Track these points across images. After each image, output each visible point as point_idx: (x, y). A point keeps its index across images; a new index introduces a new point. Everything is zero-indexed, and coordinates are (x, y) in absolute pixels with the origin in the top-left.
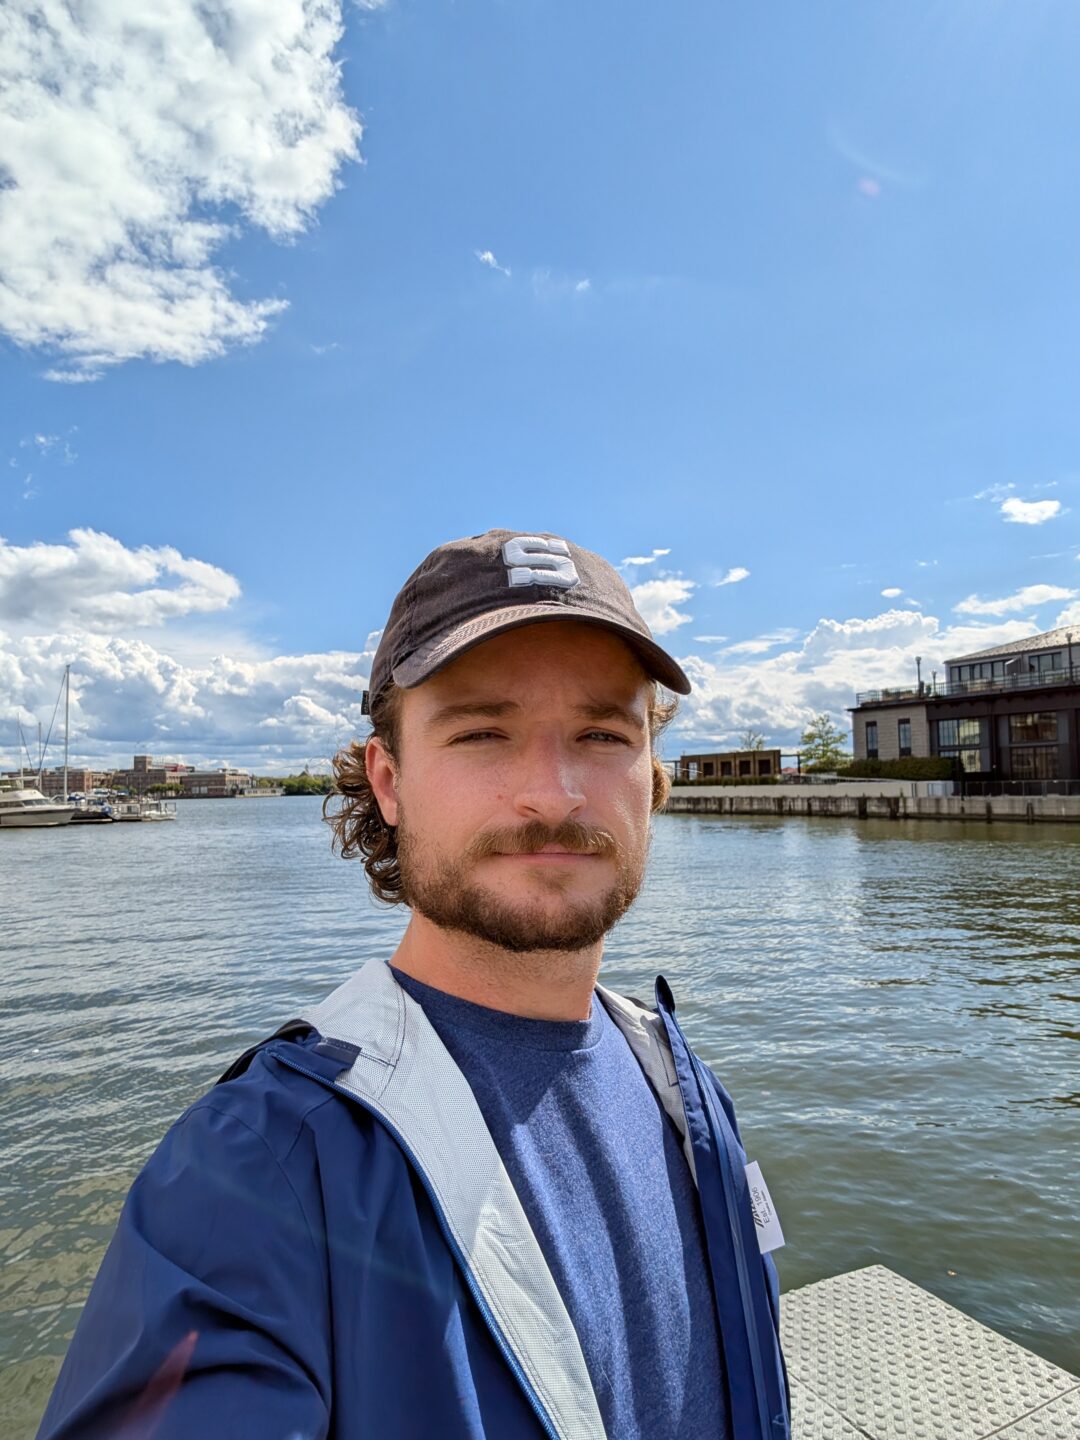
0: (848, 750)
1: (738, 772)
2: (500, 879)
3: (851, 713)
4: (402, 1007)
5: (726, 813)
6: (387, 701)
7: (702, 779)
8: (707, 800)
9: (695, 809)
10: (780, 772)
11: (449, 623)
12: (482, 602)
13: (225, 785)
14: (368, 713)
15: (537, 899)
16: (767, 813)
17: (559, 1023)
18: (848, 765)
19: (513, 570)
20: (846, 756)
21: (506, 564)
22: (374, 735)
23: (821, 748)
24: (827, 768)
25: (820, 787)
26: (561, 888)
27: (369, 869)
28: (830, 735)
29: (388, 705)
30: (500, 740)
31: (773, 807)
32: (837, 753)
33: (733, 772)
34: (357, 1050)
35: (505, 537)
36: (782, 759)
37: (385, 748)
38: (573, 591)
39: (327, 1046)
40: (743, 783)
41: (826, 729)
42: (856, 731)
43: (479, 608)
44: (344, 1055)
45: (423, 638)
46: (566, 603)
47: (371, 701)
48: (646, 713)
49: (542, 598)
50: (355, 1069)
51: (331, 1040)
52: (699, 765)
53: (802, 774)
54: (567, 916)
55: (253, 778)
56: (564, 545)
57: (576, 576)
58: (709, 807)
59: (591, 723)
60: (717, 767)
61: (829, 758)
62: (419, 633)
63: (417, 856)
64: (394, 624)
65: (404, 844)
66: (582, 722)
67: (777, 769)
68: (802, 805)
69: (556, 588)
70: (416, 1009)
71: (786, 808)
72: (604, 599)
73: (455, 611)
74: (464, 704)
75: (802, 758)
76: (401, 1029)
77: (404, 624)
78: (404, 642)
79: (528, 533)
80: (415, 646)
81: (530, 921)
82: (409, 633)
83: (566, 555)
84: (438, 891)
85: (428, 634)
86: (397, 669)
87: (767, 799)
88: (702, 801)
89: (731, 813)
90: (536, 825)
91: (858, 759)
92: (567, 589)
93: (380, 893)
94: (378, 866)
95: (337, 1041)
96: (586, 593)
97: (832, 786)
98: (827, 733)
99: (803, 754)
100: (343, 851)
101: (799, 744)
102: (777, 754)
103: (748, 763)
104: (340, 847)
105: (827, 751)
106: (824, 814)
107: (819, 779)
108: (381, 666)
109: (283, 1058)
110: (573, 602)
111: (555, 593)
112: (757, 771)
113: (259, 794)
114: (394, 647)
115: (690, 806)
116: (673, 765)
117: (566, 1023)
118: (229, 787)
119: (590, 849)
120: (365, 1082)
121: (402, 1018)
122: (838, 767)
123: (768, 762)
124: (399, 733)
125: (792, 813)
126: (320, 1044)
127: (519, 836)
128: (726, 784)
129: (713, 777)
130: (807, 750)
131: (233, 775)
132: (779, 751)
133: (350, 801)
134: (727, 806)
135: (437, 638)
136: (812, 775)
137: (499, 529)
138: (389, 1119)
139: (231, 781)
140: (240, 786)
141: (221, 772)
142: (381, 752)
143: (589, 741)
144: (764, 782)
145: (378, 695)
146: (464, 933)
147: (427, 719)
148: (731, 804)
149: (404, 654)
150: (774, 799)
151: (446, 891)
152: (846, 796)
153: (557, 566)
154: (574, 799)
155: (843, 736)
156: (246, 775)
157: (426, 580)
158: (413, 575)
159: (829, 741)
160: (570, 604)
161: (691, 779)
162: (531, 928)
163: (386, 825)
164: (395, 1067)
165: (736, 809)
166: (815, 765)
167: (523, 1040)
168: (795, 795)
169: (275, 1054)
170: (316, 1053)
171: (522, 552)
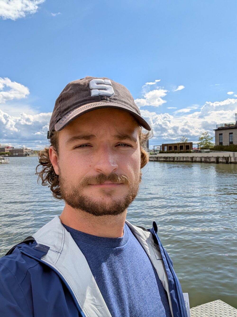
0: (213, 142)
1: (179, 149)
2: (91, 193)
3: (214, 131)
4: (64, 233)
5: (176, 161)
6: (54, 134)
7: (168, 151)
8: (170, 157)
9: (166, 160)
10: (192, 149)
11: (72, 109)
12: (82, 101)
13: (23, 152)
14: (49, 138)
15: (103, 199)
16: (188, 162)
17: (112, 238)
18: (213, 147)
19: (92, 90)
20: (213, 144)
21: (90, 88)
22: (51, 145)
23: (205, 142)
24: (207, 148)
25: (205, 154)
26: (111, 195)
27: (52, 189)
28: (208, 138)
29: (54, 136)
30: (90, 147)
31: (190, 160)
32: (210, 143)
33: (178, 149)
34: (48, 248)
35: (90, 79)
36: (193, 145)
37: (54, 150)
38: (112, 97)
39: (38, 247)
40: (181, 152)
41: (207, 136)
42: (216, 136)
43: (81, 104)
44: (44, 250)
45: (64, 114)
46: (110, 101)
47: (50, 134)
48: (138, 136)
49: (102, 100)
50: (48, 254)
51: (40, 245)
52: (167, 147)
53: (199, 150)
54: (113, 204)
55: (32, 151)
56: (110, 82)
57: (113, 92)
58: (170, 160)
59: (119, 141)
60: (173, 148)
61: (207, 145)
62: (63, 112)
63: (65, 185)
64: (55, 109)
65: (61, 181)
66: (117, 141)
67: (191, 148)
68: (199, 159)
69: (107, 96)
70: (68, 234)
71: (194, 160)
72: (123, 100)
73: (74, 105)
74: (78, 136)
75: (199, 145)
76: (63, 241)
77: (58, 109)
78: (58, 115)
79: (98, 78)
80: (62, 116)
81: (101, 206)
82: (60, 112)
83: (110, 85)
84: (72, 196)
85: (65, 112)
86: (56, 124)
87: (188, 157)
88: (168, 158)
89: (177, 162)
90: (102, 175)
91: (216, 145)
92: (110, 97)
93: (56, 196)
94: (54, 188)
95: (42, 245)
96: (117, 98)
97: (208, 153)
98: (207, 137)
99: (199, 144)
100: (42, 183)
101: (198, 140)
102: (191, 144)
103: (182, 146)
104: (41, 181)
105: (207, 143)
106: (206, 162)
107: (204, 151)
108: (52, 123)
109: (24, 252)
110: (112, 101)
111: (107, 98)
112: (185, 149)
113: (34, 155)
114: (56, 117)
115: (165, 160)
116: (160, 147)
117: (114, 238)
118: (25, 153)
119: (120, 182)
120: (51, 259)
121: (64, 237)
122: (210, 147)
123: (188, 146)
124: (58, 145)
125: (196, 162)
126: (37, 246)
127: (96, 179)
128: (176, 153)
129: (172, 151)
130: (201, 142)
131: (26, 149)
132: (192, 143)
133: (44, 167)
134: (176, 160)
135: (68, 114)
136: (202, 150)
137: (88, 76)
138: (58, 271)
139: (25, 151)
140: (28, 153)
141: (22, 148)
142: (53, 151)
143: (119, 146)
144: (187, 152)
145: (51, 133)
146: (81, 210)
147: (66, 141)
148: (177, 159)
149: (58, 119)
150: (190, 157)
151: (74, 197)
152: (212, 157)
153: (107, 89)
154: (113, 166)
155: (212, 138)
156: (30, 150)
157: (65, 94)
158: (62, 92)
159: (208, 139)
160: (112, 102)
161: (165, 151)
162: (101, 208)
163: (56, 175)
164: (61, 253)
165: (179, 160)
166: (203, 147)
167: (100, 244)
168: (197, 156)
169: (21, 251)
170: (35, 249)
171: (96, 84)
